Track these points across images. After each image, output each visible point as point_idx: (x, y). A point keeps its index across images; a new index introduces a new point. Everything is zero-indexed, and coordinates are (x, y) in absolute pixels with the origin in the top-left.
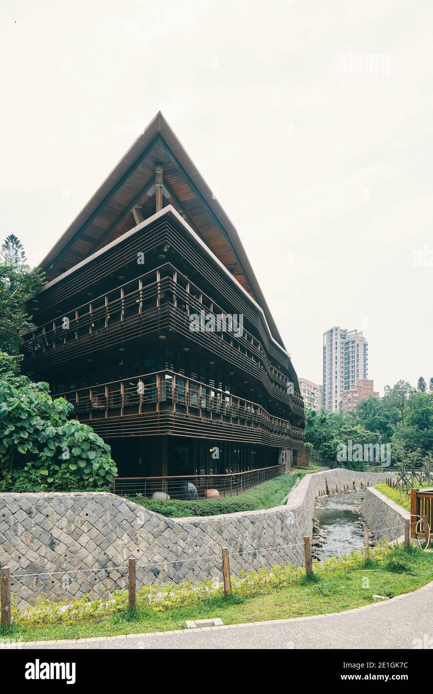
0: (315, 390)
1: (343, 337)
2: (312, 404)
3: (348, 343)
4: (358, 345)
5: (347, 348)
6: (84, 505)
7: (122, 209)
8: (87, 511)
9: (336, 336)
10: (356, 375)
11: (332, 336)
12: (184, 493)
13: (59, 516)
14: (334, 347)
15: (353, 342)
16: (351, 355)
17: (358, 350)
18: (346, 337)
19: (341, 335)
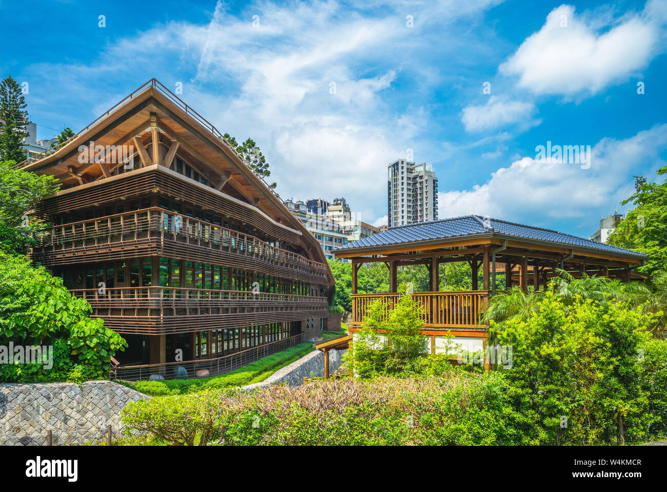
1: (410, 171)
3: (415, 178)
4: (427, 181)
5: (415, 184)
6: (89, 391)
7: (125, 134)
8: (91, 395)
9: (402, 170)
10: (424, 215)
11: (398, 169)
12: (175, 375)
13: (70, 400)
14: (400, 182)
15: (421, 177)
16: (419, 192)
17: (426, 186)
18: (413, 171)
19: (408, 169)
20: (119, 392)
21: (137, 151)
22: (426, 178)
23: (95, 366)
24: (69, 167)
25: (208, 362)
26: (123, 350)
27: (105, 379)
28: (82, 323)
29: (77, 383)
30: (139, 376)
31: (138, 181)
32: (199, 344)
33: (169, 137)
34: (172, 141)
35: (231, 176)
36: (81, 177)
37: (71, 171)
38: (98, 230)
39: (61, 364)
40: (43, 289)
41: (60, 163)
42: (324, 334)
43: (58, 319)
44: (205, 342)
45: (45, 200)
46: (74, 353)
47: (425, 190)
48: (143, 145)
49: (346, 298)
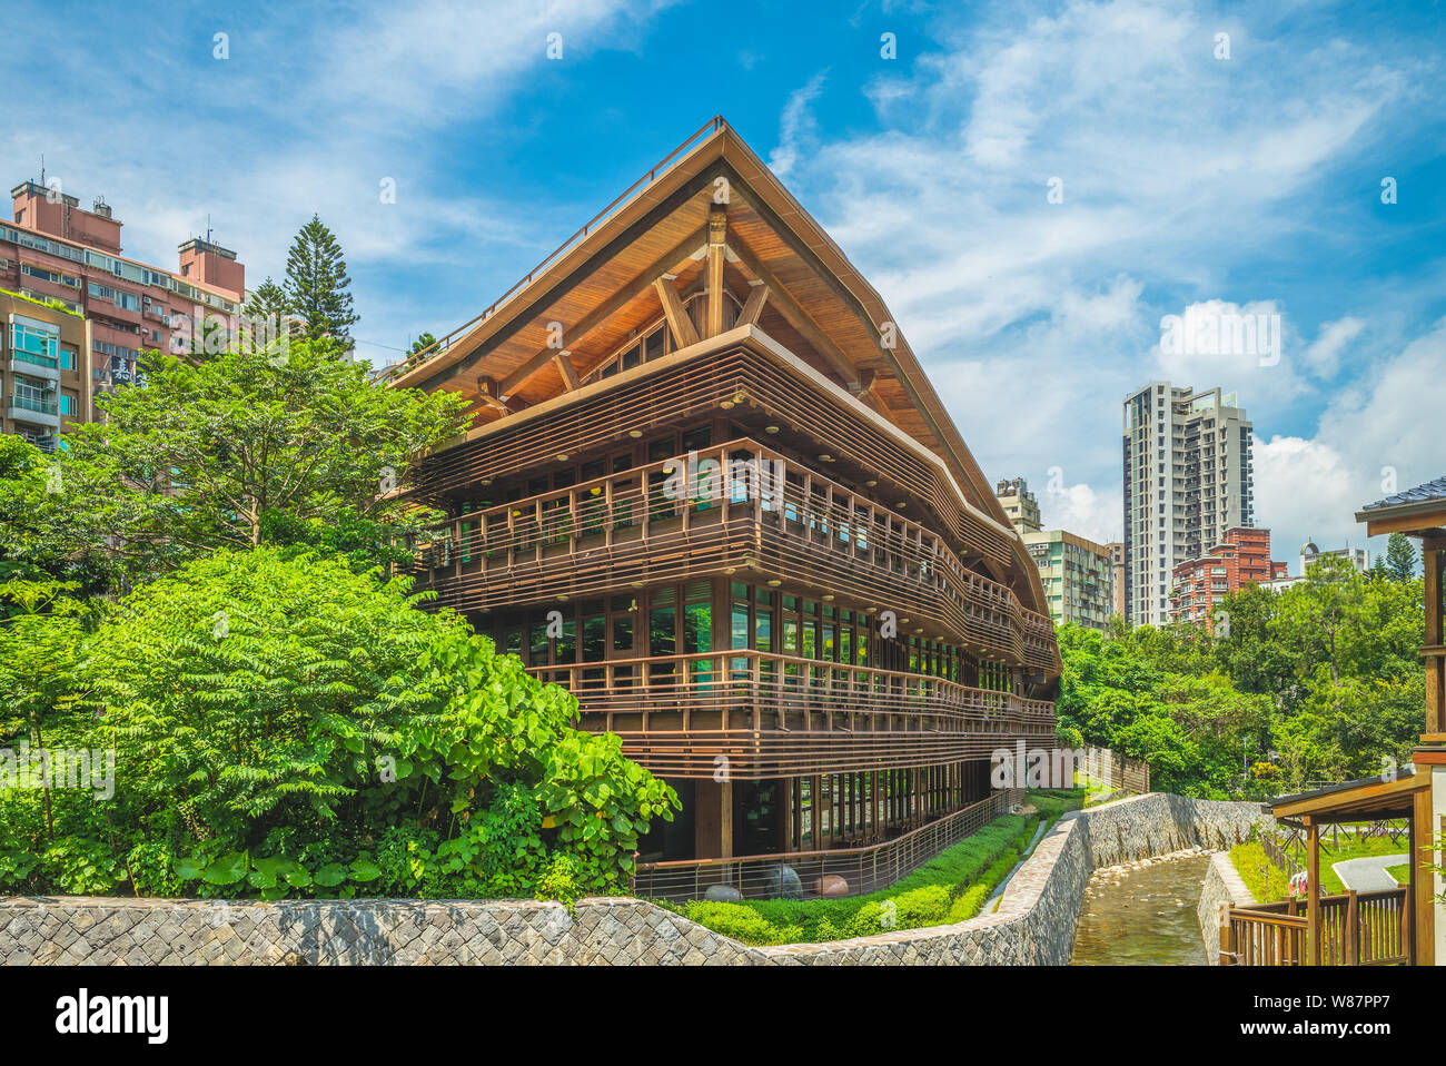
0: (1100, 563)
1: (1180, 409)
2: (1092, 600)
3: (1193, 426)
4: (1223, 431)
5: (1192, 440)
6: (592, 925)
7: (631, 276)
8: (598, 935)
9: (1161, 409)
10: (1218, 514)
11: (1148, 407)
12: (773, 889)
13: (547, 946)
14: (1154, 437)
15: (1210, 423)
16: (1203, 458)
17: (1223, 445)
18: (1189, 410)
19: (1174, 404)
20: (665, 928)
21: (664, 313)
22: (1221, 423)
23: (601, 858)
24: (481, 380)
25: (814, 859)
26: (670, 818)
27: (625, 894)
28: (571, 743)
29: (564, 904)
30: (693, 889)
31: (687, 377)
32: (797, 812)
33: (747, 273)
34: (752, 283)
35: (874, 381)
36: (506, 404)
37: (486, 390)
38: (577, 514)
39: (521, 853)
40: (477, 655)
41: (460, 371)
42: (1034, 797)
43: (517, 732)
44: (809, 805)
45: (437, 456)
46: (549, 823)
47: (1218, 453)
48: (679, 301)
49: (1079, 709)
